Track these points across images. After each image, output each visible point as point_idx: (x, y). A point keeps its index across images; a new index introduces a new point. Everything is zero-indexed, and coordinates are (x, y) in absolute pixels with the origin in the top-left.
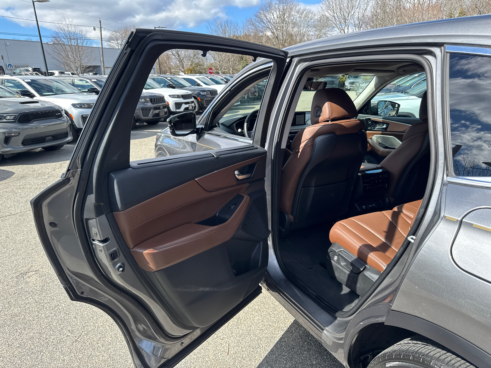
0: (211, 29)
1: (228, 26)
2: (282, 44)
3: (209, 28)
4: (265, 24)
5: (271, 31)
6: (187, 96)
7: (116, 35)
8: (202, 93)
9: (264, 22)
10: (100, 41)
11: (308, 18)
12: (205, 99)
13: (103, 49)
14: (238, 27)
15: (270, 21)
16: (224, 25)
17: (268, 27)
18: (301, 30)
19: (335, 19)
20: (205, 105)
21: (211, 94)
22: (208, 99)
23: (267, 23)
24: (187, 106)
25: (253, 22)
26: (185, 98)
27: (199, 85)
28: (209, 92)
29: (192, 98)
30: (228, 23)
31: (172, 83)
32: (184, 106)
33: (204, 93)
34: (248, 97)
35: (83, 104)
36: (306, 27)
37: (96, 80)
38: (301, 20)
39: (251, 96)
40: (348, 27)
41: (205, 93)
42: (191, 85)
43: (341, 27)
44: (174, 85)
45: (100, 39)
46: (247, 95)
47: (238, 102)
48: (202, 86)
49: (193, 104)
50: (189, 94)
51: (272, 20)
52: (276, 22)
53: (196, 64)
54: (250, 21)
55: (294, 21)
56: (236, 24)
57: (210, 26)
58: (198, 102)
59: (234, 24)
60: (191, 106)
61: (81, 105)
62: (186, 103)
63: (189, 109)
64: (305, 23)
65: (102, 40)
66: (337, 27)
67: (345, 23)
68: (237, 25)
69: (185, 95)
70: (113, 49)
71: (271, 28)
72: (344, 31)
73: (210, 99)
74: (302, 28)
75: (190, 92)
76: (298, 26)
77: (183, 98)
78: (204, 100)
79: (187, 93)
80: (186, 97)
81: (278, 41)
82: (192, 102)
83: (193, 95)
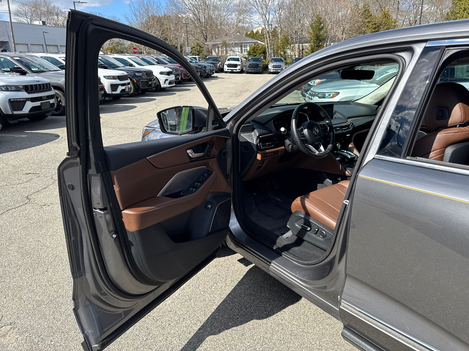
0: (134, 8)
1: (150, 5)
2: (205, 26)
3: (131, 6)
4: (187, 5)
5: (193, 13)
6: (123, 77)
7: (24, 9)
8: (137, 74)
9: (185, 3)
10: (9, 14)
11: (228, 2)
12: (141, 80)
13: (12, 23)
14: (161, 7)
15: (192, 3)
16: (146, 4)
17: (190, 8)
18: (221, 13)
19: (257, 4)
20: (141, 87)
21: (147, 75)
22: (144, 80)
23: (189, 5)
24: (124, 88)
25: (174, 3)
26: (121, 79)
27: (131, 65)
28: (145, 73)
29: (128, 79)
30: (151, 3)
31: (103, 63)
32: (120, 88)
33: (139, 74)
34: (181, 78)
35: (10, 86)
36: (226, 10)
37: (18, 58)
38: (221, 3)
39: (184, 77)
40: (269, 13)
41: (141, 74)
42: (124, 66)
43: (262, 12)
44: (106, 65)
45: (8, 12)
46: (181, 76)
47: (173, 84)
48: (134, 66)
49: (129, 86)
50: (125, 75)
51: (194, 1)
52: (198, 4)
53: (116, 43)
54: (171, 2)
55: (215, 4)
56: (158, 4)
57: (132, 4)
58: (133, 83)
59: (157, 3)
60: (127, 88)
61: (7, 87)
62: (123, 85)
63: (126, 91)
64: (225, 6)
65: (10, 13)
66: (259, 12)
67: (267, 8)
68: (160, 4)
69: (121, 76)
70: (22, 23)
71: (193, 10)
72: (265, 16)
73: (146, 80)
74: (222, 12)
75: (125, 73)
76: (218, 9)
77: (119, 79)
78: (140, 82)
79: (123, 73)
80: (123, 79)
81: (201, 23)
82: (129, 84)
83: (129, 76)
